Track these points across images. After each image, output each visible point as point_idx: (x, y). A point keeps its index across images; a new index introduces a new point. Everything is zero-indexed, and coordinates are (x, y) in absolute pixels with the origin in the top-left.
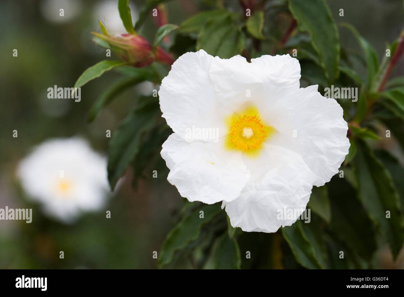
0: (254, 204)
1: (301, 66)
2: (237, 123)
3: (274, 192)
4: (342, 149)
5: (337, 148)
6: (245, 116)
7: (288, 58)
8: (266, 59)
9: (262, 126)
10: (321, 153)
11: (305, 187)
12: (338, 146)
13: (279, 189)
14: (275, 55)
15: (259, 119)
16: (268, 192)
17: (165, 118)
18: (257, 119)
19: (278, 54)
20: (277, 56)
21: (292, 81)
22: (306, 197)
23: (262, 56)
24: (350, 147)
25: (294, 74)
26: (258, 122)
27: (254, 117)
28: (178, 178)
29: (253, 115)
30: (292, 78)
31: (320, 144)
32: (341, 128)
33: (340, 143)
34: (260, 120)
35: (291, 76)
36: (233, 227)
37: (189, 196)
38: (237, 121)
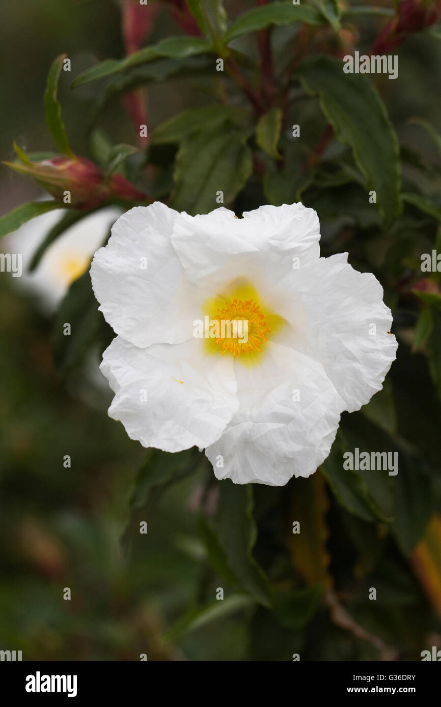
0: (248, 444)
1: (320, 221)
2: (222, 312)
3: (281, 425)
4: (386, 352)
5: (378, 350)
6: (235, 301)
7: (300, 209)
8: (266, 210)
9: (262, 317)
10: (354, 359)
11: (329, 419)
12: (379, 348)
13: (288, 419)
14: (281, 205)
15: (256, 306)
16: (272, 426)
17: (103, 312)
18: (254, 306)
19: (285, 203)
20: (284, 205)
21: (307, 245)
22: (330, 434)
23: (260, 207)
24: (397, 347)
25: (309, 234)
26: (256, 310)
27: (249, 303)
28: (124, 410)
29: (248, 300)
30: (306, 241)
31: (352, 346)
32: (382, 318)
33: (381, 343)
34: (259, 307)
35: (304, 237)
36: (219, 479)
37: (142, 438)
38: (223, 309)
